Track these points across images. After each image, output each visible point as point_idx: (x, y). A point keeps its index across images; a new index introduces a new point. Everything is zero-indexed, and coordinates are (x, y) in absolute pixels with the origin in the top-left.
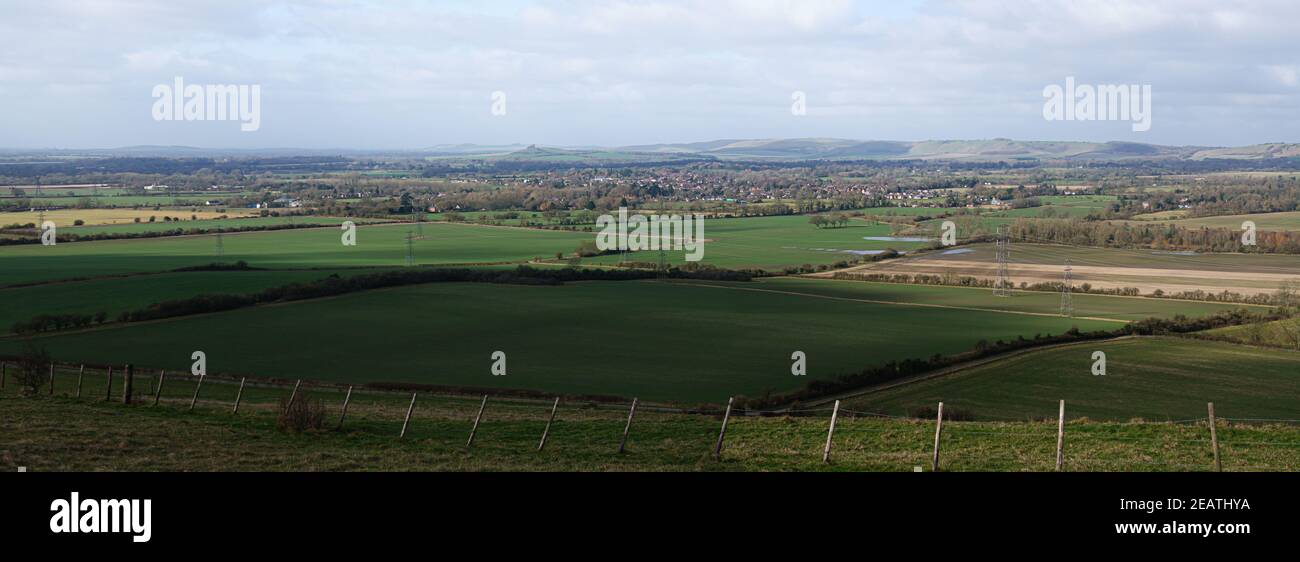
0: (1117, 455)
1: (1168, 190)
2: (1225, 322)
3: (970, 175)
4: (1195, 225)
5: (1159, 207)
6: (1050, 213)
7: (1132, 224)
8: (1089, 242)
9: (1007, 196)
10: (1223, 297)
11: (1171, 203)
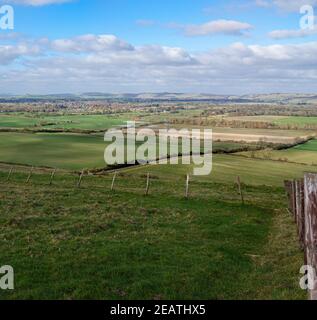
0: (206, 192)
1: (221, 108)
2: (242, 150)
3: (156, 103)
4: (230, 119)
5: (218, 114)
6: (182, 115)
7: (209, 119)
8: (195, 124)
9: (169, 109)
10: (241, 142)
11: (222, 112)
